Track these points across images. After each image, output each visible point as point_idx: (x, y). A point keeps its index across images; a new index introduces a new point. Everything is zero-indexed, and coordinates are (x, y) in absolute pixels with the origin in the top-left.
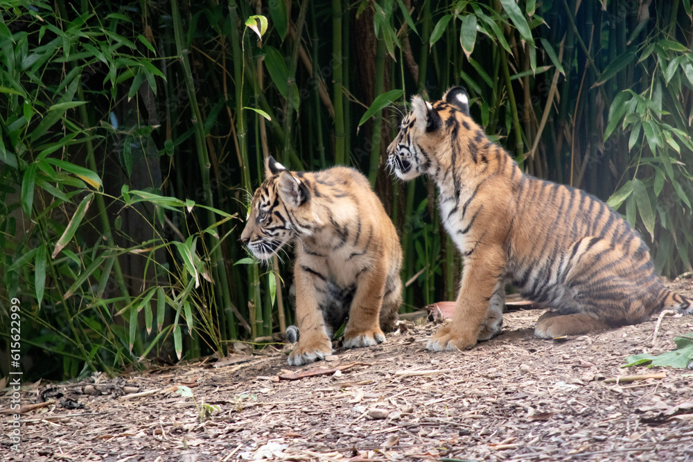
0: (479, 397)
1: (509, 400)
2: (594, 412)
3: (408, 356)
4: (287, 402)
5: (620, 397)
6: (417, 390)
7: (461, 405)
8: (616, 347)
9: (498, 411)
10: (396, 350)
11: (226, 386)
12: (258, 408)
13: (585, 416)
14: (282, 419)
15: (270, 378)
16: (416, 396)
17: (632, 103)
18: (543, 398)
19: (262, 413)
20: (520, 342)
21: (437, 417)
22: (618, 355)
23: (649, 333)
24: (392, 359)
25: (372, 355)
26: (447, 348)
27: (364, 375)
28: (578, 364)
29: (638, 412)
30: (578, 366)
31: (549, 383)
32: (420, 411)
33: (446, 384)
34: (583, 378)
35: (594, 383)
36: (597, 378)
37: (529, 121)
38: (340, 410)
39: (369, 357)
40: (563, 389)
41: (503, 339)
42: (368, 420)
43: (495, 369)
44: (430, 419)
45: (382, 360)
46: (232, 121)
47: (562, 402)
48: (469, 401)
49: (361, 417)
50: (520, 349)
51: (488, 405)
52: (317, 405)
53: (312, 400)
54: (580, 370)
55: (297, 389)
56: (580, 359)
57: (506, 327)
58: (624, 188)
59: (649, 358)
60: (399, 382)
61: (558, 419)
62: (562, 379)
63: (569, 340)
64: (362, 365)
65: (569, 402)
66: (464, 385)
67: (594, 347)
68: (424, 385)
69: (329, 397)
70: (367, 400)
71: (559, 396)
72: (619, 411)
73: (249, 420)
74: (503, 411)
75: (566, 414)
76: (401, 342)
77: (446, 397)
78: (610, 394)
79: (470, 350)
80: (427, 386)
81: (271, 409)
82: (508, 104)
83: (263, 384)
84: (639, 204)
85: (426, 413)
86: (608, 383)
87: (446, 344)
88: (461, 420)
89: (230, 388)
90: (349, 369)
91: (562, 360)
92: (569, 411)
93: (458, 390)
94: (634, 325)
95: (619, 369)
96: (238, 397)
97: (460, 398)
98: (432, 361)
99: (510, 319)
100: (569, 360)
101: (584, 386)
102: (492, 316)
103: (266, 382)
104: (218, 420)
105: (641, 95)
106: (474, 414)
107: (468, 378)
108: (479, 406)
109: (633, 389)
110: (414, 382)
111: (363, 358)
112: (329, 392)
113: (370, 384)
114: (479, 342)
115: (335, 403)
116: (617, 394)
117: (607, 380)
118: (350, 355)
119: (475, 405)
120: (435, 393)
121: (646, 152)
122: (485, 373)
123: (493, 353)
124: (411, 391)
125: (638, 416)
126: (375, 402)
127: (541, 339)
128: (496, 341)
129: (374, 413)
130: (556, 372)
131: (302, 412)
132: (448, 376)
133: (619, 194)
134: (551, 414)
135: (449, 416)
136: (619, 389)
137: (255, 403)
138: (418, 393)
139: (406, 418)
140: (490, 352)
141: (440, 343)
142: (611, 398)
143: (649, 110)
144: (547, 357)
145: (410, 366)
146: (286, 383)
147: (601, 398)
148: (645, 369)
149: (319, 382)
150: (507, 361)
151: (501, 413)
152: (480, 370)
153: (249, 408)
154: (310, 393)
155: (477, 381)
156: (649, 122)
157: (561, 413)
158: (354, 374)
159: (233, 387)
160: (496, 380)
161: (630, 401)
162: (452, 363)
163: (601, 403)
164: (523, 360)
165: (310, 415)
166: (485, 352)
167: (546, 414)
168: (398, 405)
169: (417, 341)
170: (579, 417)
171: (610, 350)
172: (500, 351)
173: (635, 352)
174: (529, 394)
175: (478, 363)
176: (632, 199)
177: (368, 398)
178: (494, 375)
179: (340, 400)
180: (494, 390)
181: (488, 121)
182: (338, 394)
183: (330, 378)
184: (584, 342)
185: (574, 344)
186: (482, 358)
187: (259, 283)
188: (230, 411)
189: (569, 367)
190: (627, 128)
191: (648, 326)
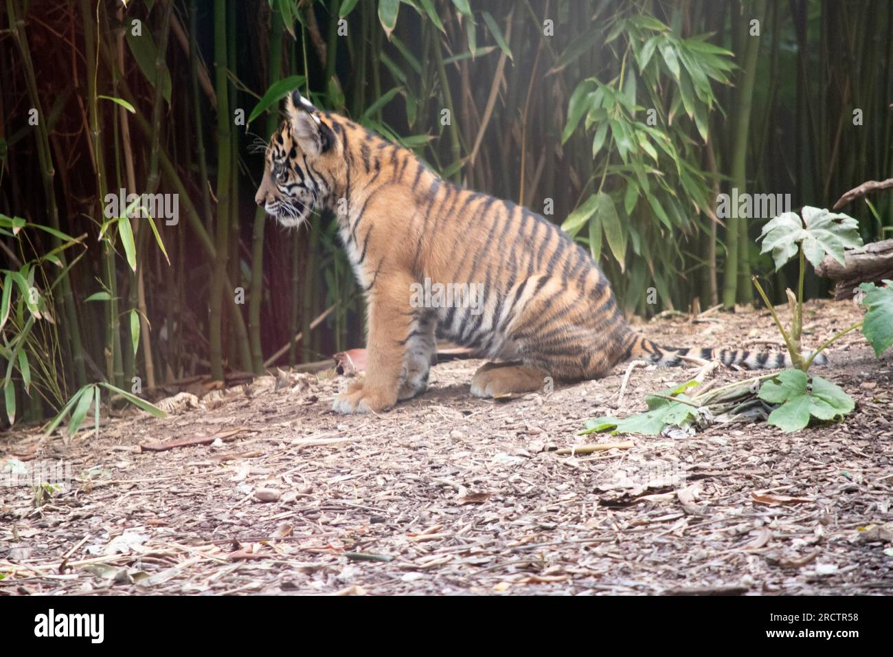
0: (397, 473)
1: (436, 477)
2: (542, 492)
3: (309, 420)
4: (150, 480)
5: (576, 472)
6: (318, 464)
7: (374, 483)
8: (572, 407)
9: (421, 491)
10: (293, 412)
11: (72, 458)
12: (112, 488)
13: (531, 497)
14: (144, 502)
15: (131, 448)
16: (318, 472)
17: (597, 96)
18: (478, 474)
19: (118, 494)
20: (453, 402)
21: (342, 498)
22: (574, 419)
23: (614, 390)
24: (287, 424)
25: (263, 419)
26: (359, 409)
27: (251, 444)
28: (524, 430)
29: (597, 491)
30: (524, 433)
31: (486, 455)
32: (321, 492)
33: (356, 457)
34: (530, 448)
35: (543, 454)
36: (547, 449)
37: (467, 117)
38: (218, 490)
39: (259, 422)
40: (504, 462)
41: (431, 397)
42: (254, 502)
43: (419, 437)
44: (334, 501)
45: (275, 425)
46: (84, 114)
47: (502, 479)
48: (385, 479)
49: (246, 498)
50: (451, 411)
51: (409, 483)
52: (189, 484)
53: (183, 478)
54: (526, 438)
55: (164, 463)
56: (527, 423)
57: (435, 383)
58: (587, 204)
59: (613, 422)
60: (295, 453)
61: (497, 501)
62: (503, 449)
63: (514, 399)
64: (250, 431)
65: (511, 479)
66: (378, 457)
67: (545, 409)
68: (327, 458)
69: (205, 473)
70: (253, 477)
71: (499, 472)
72: (573, 491)
73: (100, 504)
74: (427, 491)
75: (507, 494)
76: (300, 402)
77: (355, 473)
78: (564, 469)
79: (388, 411)
80: (331, 459)
81: (130, 489)
82: (441, 95)
83: (120, 456)
84: (606, 224)
85: (330, 494)
86: (561, 454)
87: (357, 404)
88: (374, 503)
89: (77, 461)
90: (233, 437)
91: (504, 426)
92: (510, 491)
93: (372, 464)
94: (597, 379)
95: (576, 437)
96: (87, 474)
97: (373, 474)
98: (340, 427)
99: (440, 372)
100: (512, 425)
101: (530, 458)
102: (415, 368)
103: (125, 454)
104: (59, 503)
105: (608, 86)
106: (390, 494)
107: (385, 449)
108: (398, 485)
109: (592, 462)
110: (315, 453)
111: (251, 422)
112: (206, 466)
113: (259, 455)
114: (400, 402)
115: (212, 481)
116: (572, 469)
117: (561, 450)
118: (235, 418)
119: (392, 483)
120: (342, 468)
121: (615, 158)
122: (406, 442)
123: (417, 416)
124: (310, 465)
125: (597, 497)
126: (264, 480)
127: (478, 398)
128: (422, 400)
129: (262, 494)
130: (496, 440)
131: (169, 493)
132: (359, 445)
133: (581, 212)
134: (488, 495)
135: (359, 498)
136: (574, 461)
137: (109, 482)
138: (320, 468)
139: (304, 500)
140: (414, 414)
141: (350, 403)
142: (564, 474)
143: (618, 105)
144: (485, 421)
145: (310, 433)
146: (150, 456)
147: (551, 473)
148: (607, 436)
149: (193, 454)
150: (434, 427)
151: (425, 493)
152: (401, 438)
153: (102, 487)
154: (182, 467)
155: (396, 453)
156: (619, 120)
157: (501, 493)
158: (239, 443)
159: (81, 461)
160: (420, 451)
161: (588, 478)
162: (365, 428)
163: (551, 480)
164: (456, 425)
165: (180, 497)
166: (407, 416)
167: (481, 495)
168: (294, 484)
169: (321, 400)
170: (523, 498)
171: (565, 412)
172: (427, 414)
173: (596, 415)
174: (461, 469)
175: (398, 430)
176: (597, 219)
177: (255, 474)
178: (417, 444)
179: (219, 476)
180: (417, 464)
181: (415, 117)
182: (217, 470)
183: (208, 448)
184: (532, 402)
185: (520, 405)
186: (403, 422)
187: (118, 324)
188: (76, 492)
189: (513, 433)
190: (591, 127)
191: (613, 381)
